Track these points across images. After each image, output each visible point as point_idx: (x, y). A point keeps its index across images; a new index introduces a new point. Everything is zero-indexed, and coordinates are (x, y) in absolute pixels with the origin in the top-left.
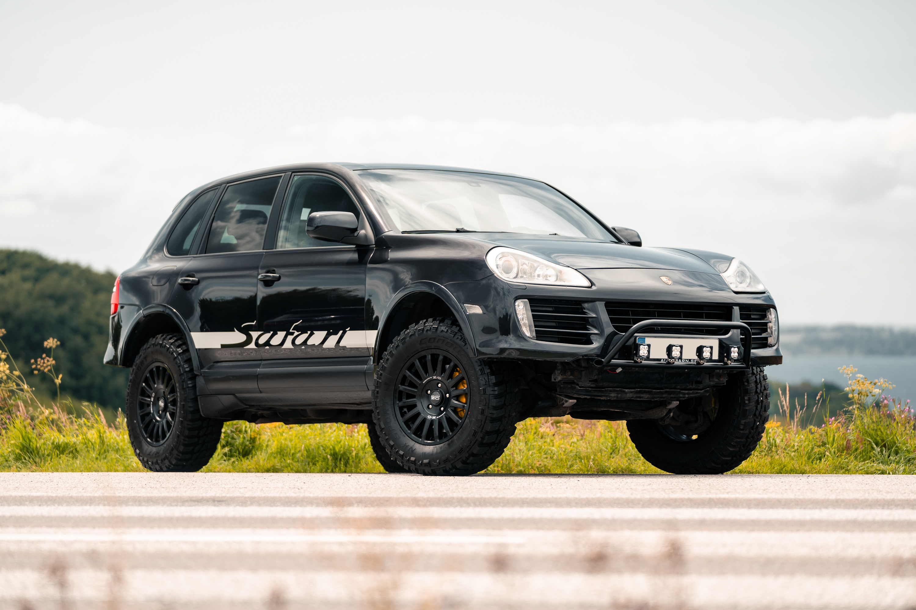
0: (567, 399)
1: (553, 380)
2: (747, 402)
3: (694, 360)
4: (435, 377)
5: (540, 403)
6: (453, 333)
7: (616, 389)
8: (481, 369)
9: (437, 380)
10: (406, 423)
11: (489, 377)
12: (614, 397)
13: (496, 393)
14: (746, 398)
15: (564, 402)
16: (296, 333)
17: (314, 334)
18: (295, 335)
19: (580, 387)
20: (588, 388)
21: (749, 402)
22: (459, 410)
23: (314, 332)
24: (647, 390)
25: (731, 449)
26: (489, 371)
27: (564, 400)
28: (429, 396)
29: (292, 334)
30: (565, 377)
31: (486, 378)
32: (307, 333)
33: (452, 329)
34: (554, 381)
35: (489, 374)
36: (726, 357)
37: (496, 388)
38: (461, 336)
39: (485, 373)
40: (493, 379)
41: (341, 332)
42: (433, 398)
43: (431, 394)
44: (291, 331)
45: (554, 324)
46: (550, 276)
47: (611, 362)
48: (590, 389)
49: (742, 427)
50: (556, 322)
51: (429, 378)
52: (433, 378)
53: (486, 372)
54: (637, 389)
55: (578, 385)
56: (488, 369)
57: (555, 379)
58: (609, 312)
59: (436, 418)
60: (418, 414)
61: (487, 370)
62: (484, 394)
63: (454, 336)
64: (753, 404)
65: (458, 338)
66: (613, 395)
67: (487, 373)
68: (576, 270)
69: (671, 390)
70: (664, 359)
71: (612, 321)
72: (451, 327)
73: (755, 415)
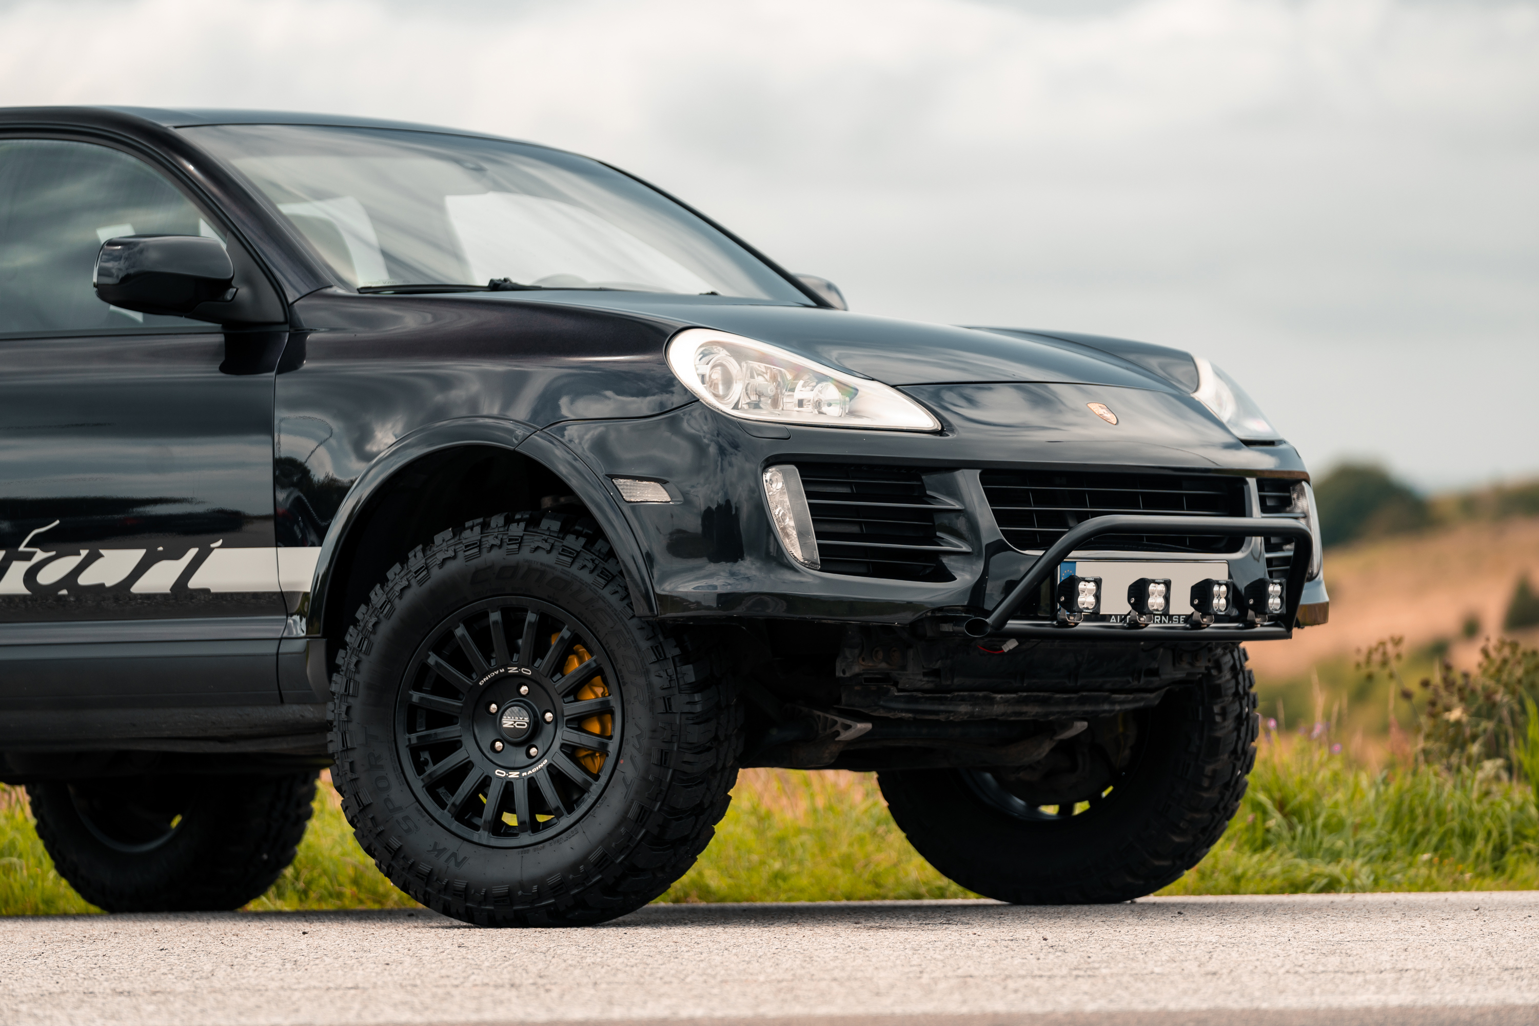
0: (849, 722)
1: (839, 674)
2: (1218, 719)
3: (1179, 616)
4: (513, 670)
5: (774, 732)
6: (570, 553)
7: (976, 694)
8: (656, 647)
9: (519, 676)
10: (431, 788)
11: (678, 668)
12: (966, 713)
13: (698, 708)
14: (1216, 709)
15: (840, 730)
16: (40, 555)
17: (101, 556)
18: (36, 559)
19: (900, 690)
20: (915, 694)
21: (1224, 719)
22: (583, 753)
23: (102, 552)
24: (1042, 694)
25: (1177, 839)
26: (677, 651)
27: (839, 725)
28: (496, 719)
29: (28, 557)
30: (870, 664)
31: (671, 671)
32: (79, 554)
33: (565, 543)
34: (842, 675)
35: (677, 659)
36: (1253, 607)
37: (697, 697)
38: (593, 561)
39: (666, 658)
40: (689, 674)
41: (193, 552)
42: (508, 722)
43: (501, 713)
44: (22, 548)
45: (855, 529)
46: (830, 405)
47: (1007, 626)
48: (919, 695)
49: (1206, 783)
50: (860, 523)
51: (497, 672)
52: (507, 670)
53: (669, 656)
54: (1020, 694)
55: (896, 684)
56: (676, 647)
57: (844, 672)
58: (993, 497)
59: (520, 775)
60: (466, 768)
61: (673, 651)
62: (667, 712)
63: (572, 563)
64: (1230, 723)
65: (584, 567)
66: (964, 708)
67: (673, 658)
68: (894, 386)
69: (1093, 693)
70: (1116, 616)
71: (1000, 518)
72: (563, 539)
73: (1234, 752)
